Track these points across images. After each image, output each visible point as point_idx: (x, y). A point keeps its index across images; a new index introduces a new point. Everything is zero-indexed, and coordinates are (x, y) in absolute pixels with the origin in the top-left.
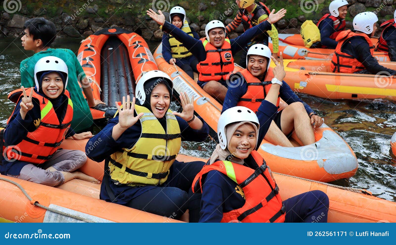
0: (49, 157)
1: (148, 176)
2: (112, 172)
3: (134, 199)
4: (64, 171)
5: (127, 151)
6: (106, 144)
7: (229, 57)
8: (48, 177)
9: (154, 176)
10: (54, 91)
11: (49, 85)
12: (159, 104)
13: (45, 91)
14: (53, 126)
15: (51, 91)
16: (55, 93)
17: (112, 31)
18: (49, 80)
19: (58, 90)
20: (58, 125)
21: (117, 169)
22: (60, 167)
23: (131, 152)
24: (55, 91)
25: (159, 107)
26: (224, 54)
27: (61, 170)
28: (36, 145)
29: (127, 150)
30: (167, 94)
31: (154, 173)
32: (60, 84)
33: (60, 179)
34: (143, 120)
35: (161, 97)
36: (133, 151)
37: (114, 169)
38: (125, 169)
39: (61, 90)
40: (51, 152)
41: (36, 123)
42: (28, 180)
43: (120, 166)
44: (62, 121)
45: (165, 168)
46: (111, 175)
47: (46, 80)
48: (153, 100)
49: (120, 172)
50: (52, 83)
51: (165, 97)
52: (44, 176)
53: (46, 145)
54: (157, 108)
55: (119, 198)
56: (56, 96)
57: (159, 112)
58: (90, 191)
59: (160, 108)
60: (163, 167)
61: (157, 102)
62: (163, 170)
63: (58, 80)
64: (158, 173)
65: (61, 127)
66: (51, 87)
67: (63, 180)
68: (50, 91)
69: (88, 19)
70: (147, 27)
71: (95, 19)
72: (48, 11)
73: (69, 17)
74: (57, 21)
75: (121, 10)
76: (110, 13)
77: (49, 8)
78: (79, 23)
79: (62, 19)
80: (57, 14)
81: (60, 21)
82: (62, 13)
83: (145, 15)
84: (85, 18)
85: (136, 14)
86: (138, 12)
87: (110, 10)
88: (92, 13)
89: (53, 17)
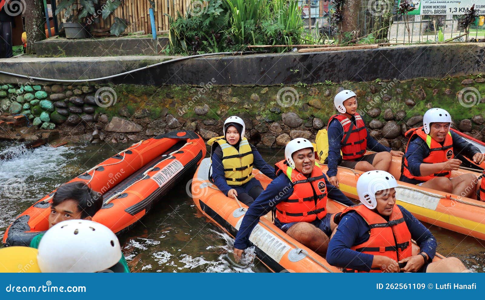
7: (323, 187)
26: (317, 184)
69: (197, 122)
70: (267, 131)
71: (205, 122)
72: (151, 112)
73: (174, 119)
74: (160, 124)
75: (236, 110)
76: (223, 114)
77: (152, 109)
78: (186, 126)
79: (166, 122)
80: (160, 116)
81: (164, 124)
82: (167, 115)
83: (265, 116)
84: (193, 121)
85: (254, 116)
86: (257, 113)
87: (222, 110)
88: (201, 115)
89: (156, 120)
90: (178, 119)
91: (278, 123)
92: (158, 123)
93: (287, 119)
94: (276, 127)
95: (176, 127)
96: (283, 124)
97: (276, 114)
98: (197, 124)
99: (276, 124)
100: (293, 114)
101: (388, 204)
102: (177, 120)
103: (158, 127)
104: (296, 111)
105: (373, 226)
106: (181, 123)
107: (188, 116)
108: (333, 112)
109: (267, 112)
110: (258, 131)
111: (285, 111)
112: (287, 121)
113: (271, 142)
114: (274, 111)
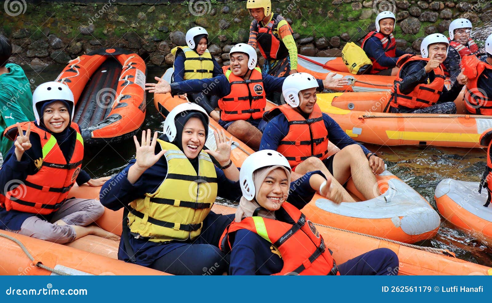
0: (56, 205)
1: (175, 227)
2: (131, 224)
3: (159, 259)
4: (76, 225)
5: (149, 197)
6: (121, 188)
7: (260, 90)
8: (54, 232)
9: (183, 227)
10: (58, 124)
11: (52, 117)
12: (193, 142)
13: (47, 124)
14: (58, 166)
15: (55, 124)
16: (59, 126)
17: (110, 51)
18: (52, 111)
19: (63, 122)
20: (64, 165)
21: (138, 219)
22: (72, 220)
23: (154, 197)
24: (60, 123)
25: (192, 145)
26: (253, 87)
27: (71, 224)
28: (39, 191)
29: (149, 195)
30: (202, 131)
31: (182, 223)
32: (66, 115)
33: (70, 234)
34: (170, 158)
35: (195, 133)
36: (156, 196)
37: (134, 221)
38: (147, 219)
39: (67, 123)
40: (58, 199)
41: (37, 163)
42: (31, 236)
43: (141, 215)
44: (70, 160)
45: (196, 218)
46: (130, 228)
47: (49, 111)
48: (185, 137)
49: (141, 223)
50: (56, 115)
51: (199, 134)
52: (50, 231)
53: (52, 190)
54: (189, 147)
55: (140, 258)
56: (62, 130)
57: (191, 151)
58: (107, 250)
59: (193, 147)
60: (194, 216)
61: (190, 140)
62: (194, 221)
63: (63, 110)
64: (187, 223)
65: (68, 167)
66: (55, 119)
67: (75, 236)
68: (53, 124)
69: (82, 41)
70: (156, 50)
71: (91, 42)
72: (30, 32)
73: (58, 39)
74: (42, 45)
75: (123, 30)
76: (110, 34)
77: (32, 29)
78: (71, 46)
79: (49, 42)
80: (42, 36)
81: (47, 45)
82: (49, 35)
83: (153, 35)
84: (78, 41)
85: (142, 35)
86: (145, 32)
87: (109, 30)
88: (86, 34)
89: (37, 40)
90: (62, 39)
91: (166, 42)
92: (39, 43)
93: (175, 38)
94: (165, 46)
95: (60, 47)
96: (171, 43)
97: (164, 33)
98: (83, 44)
99: (164, 43)
100: (180, 33)
101: (309, 102)
102: (60, 40)
103: (39, 47)
104: (183, 30)
105: (291, 123)
106: (65, 44)
107: (73, 36)
108: (219, 30)
109: (155, 31)
110: (146, 51)
111: (172, 30)
112: (175, 39)
113: (160, 61)
114: (161, 30)
